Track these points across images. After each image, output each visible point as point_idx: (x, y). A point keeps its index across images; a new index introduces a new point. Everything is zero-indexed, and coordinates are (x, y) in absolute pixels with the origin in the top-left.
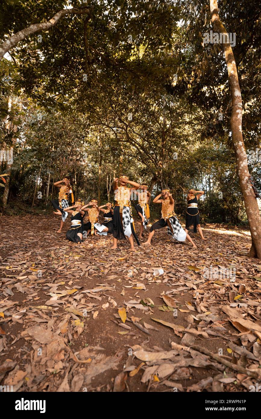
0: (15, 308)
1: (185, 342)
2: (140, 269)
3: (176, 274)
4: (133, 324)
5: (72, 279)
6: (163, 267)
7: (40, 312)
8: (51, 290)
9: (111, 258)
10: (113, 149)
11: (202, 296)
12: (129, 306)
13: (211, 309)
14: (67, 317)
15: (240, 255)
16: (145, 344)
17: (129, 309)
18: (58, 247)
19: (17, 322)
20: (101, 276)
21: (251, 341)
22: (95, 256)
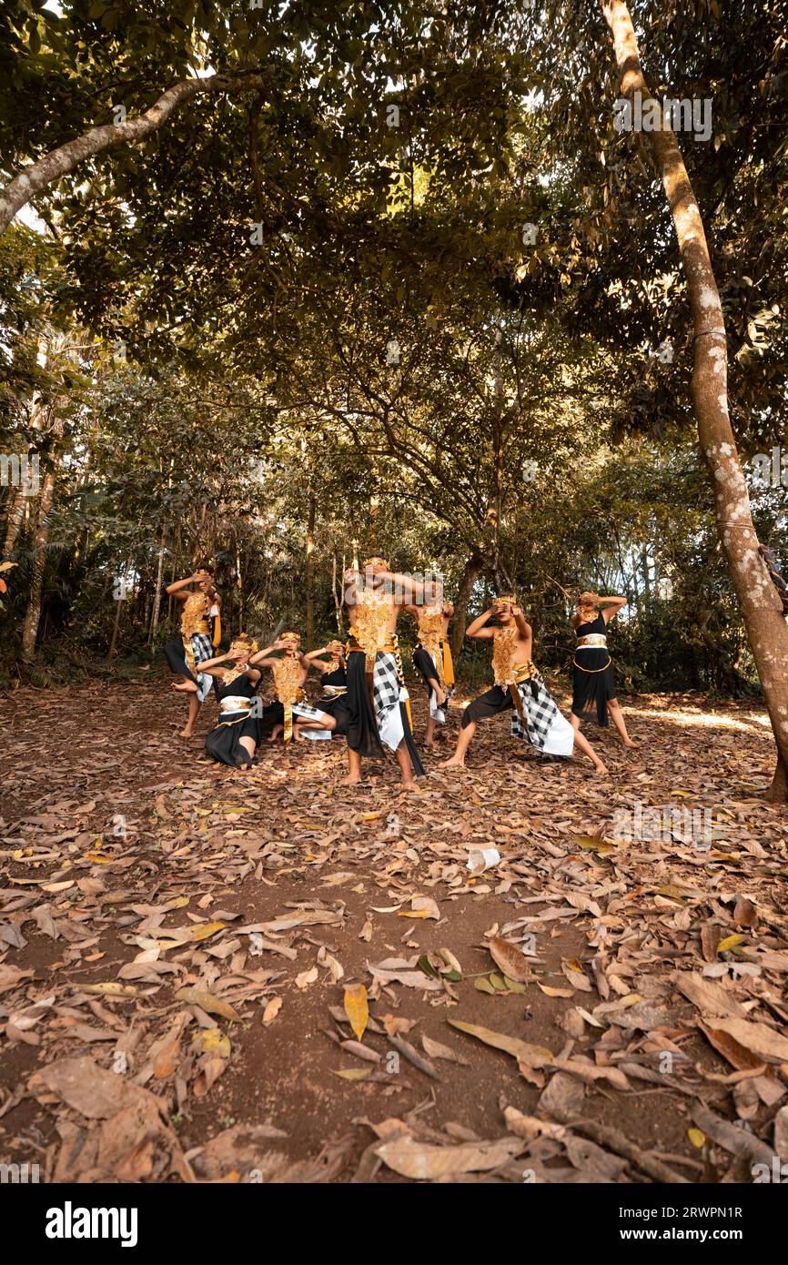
0: (22, 991)
1: (551, 1105)
2: (427, 849)
3: (539, 865)
4: (389, 1042)
5: (212, 888)
6: (500, 840)
7: (96, 1006)
8: (143, 925)
9: (340, 815)
10: (348, 479)
11: (616, 937)
12: (381, 976)
13: (640, 986)
14: (180, 1020)
15: (743, 795)
16: (418, 1116)
17: (381, 989)
18: (180, 784)
19: (22, 1043)
20: (301, 876)
21: (769, 1102)
22: (289, 810)
